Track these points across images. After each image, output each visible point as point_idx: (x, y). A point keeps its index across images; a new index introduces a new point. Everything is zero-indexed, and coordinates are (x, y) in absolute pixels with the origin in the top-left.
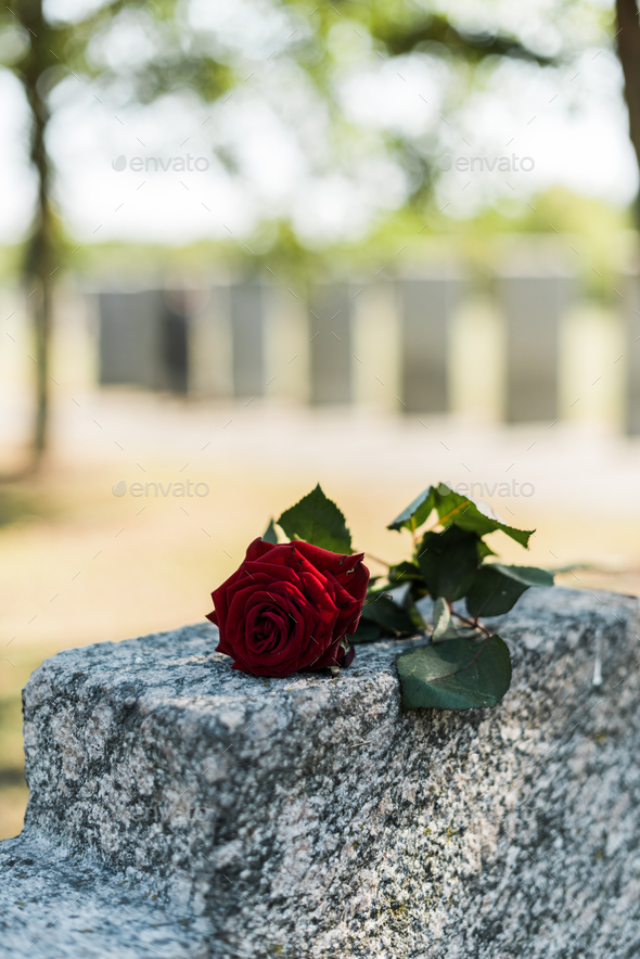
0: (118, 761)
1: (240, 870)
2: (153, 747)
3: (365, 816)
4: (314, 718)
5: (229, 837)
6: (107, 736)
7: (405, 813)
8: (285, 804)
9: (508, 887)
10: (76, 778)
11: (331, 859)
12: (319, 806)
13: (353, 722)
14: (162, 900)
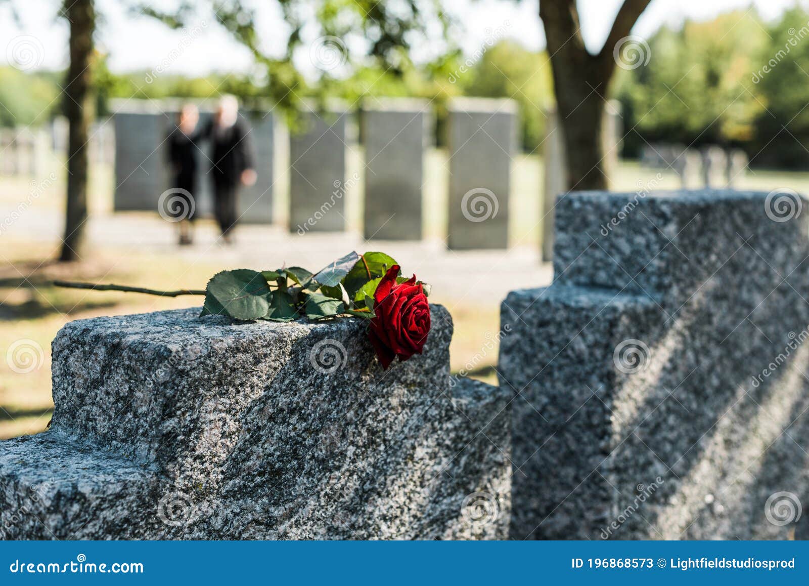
0: (108, 378)
1: (177, 435)
2: (129, 367)
3: (255, 414)
4: (224, 351)
5: (171, 415)
6: (102, 363)
7: (281, 415)
8: (205, 400)
9: (348, 470)
10: (83, 392)
11: (233, 436)
12: (226, 404)
13: (249, 357)
14: (132, 456)
